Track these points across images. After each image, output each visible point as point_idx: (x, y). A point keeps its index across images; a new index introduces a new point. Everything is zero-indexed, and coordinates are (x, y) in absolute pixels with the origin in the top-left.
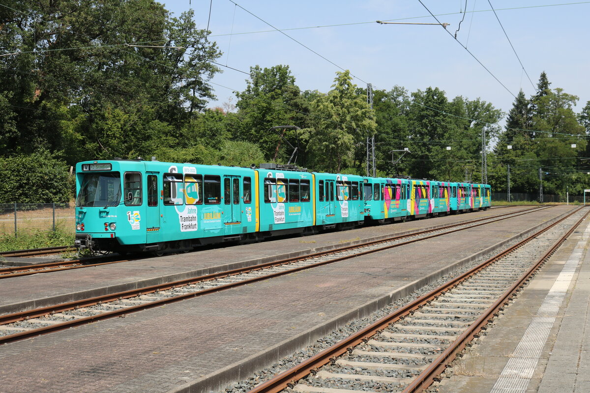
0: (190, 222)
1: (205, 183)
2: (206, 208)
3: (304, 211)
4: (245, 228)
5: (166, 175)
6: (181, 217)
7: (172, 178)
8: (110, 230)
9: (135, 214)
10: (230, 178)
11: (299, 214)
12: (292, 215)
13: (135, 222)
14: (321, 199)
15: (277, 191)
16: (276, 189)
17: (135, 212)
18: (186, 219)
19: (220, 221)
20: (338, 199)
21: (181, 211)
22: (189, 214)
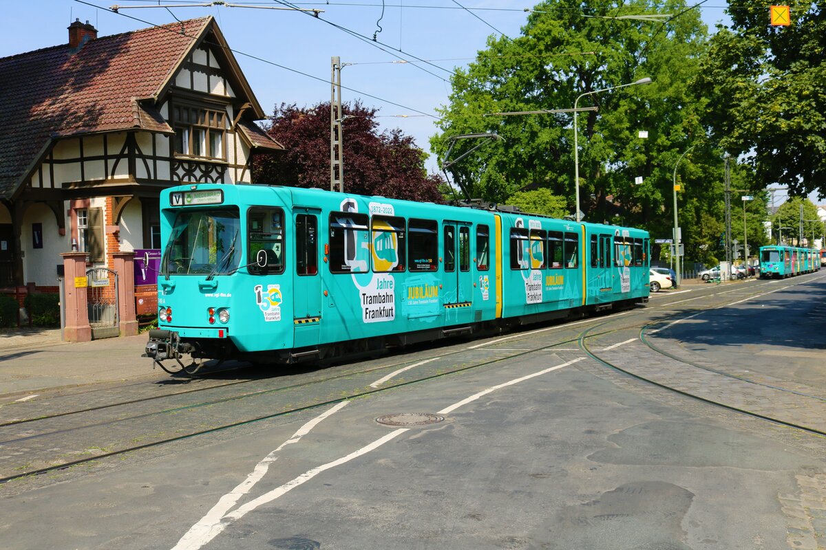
0: (382, 305)
1: (410, 233)
2: (412, 278)
3: (568, 285)
4: (479, 313)
5: (334, 216)
6: (364, 295)
7: (348, 223)
8: (217, 323)
9: (271, 291)
10: (455, 226)
11: (561, 288)
12: (550, 289)
13: (272, 307)
14: (593, 264)
15: (529, 250)
16: (529, 247)
17: (270, 287)
18: (374, 299)
19: (436, 301)
20: (616, 265)
21: (364, 284)
22: (379, 291)
